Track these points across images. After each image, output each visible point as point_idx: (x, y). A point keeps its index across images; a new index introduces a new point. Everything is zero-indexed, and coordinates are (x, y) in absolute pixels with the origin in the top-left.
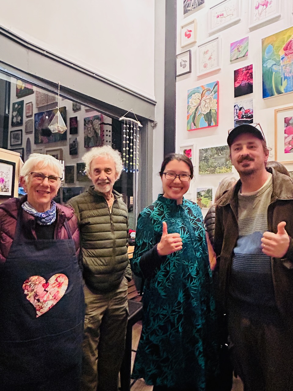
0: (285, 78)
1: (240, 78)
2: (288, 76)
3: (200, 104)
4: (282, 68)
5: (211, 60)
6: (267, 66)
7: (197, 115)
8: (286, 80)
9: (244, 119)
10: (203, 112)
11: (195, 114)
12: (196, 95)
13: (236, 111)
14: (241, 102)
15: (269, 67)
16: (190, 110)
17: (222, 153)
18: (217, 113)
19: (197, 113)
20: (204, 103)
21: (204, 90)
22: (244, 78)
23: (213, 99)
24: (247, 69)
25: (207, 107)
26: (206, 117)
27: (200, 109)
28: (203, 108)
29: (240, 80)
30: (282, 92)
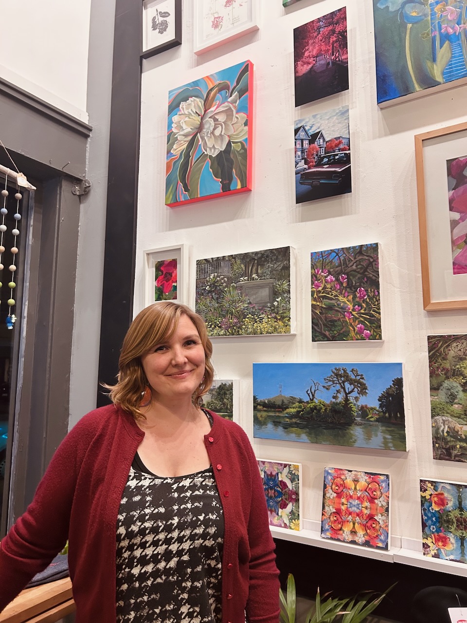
0: (445, 37)
1: (311, 50)
2: (451, 31)
3: (200, 128)
4: (432, 10)
6: (388, 7)
7: (194, 159)
8: (447, 42)
9: (325, 169)
10: (208, 149)
11: (187, 156)
12: (189, 104)
13: (299, 146)
15: (392, 9)
16: (175, 147)
17: (259, 271)
18: (246, 153)
19: (193, 153)
20: (213, 123)
21: (211, 90)
22: (323, 48)
23: (237, 113)
24: (329, 23)
25: (221, 135)
26: (218, 164)
27: (200, 143)
28: (209, 140)
29: (311, 53)
30: (436, 81)
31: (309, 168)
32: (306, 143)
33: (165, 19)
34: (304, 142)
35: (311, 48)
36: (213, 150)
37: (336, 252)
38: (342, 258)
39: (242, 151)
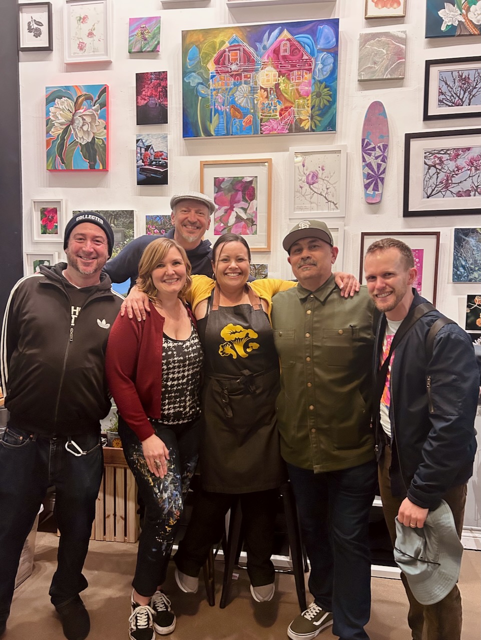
0: (216, 111)
1: (146, 92)
2: (219, 108)
3: (72, 122)
4: (212, 93)
5: (92, 39)
6: (190, 82)
7: (68, 142)
8: (217, 114)
9: (154, 168)
10: (78, 138)
11: (63, 139)
12: (63, 102)
13: (139, 151)
14: (148, 135)
15: (192, 85)
16: (52, 130)
17: (115, 223)
18: (105, 148)
19: (67, 138)
20: (81, 121)
21: (80, 96)
22: (154, 93)
23: (99, 118)
24: (157, 78)
25: (87, 130)
26: (86, 150)
27: (72, 132)
28: (79, 132)
29: (146, 94)
30: (211, 134)
31: (145, 166)
32: (143, 150)
33: (39, 27)
34: (142, 149)
35: (146, 90)
36: (82, 140)
37: (160, 217)
38: (162, 221)
39: (103, 145)
